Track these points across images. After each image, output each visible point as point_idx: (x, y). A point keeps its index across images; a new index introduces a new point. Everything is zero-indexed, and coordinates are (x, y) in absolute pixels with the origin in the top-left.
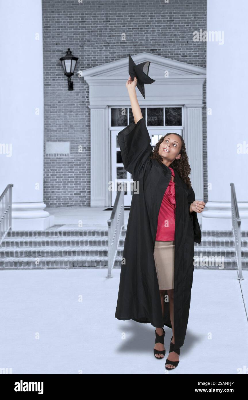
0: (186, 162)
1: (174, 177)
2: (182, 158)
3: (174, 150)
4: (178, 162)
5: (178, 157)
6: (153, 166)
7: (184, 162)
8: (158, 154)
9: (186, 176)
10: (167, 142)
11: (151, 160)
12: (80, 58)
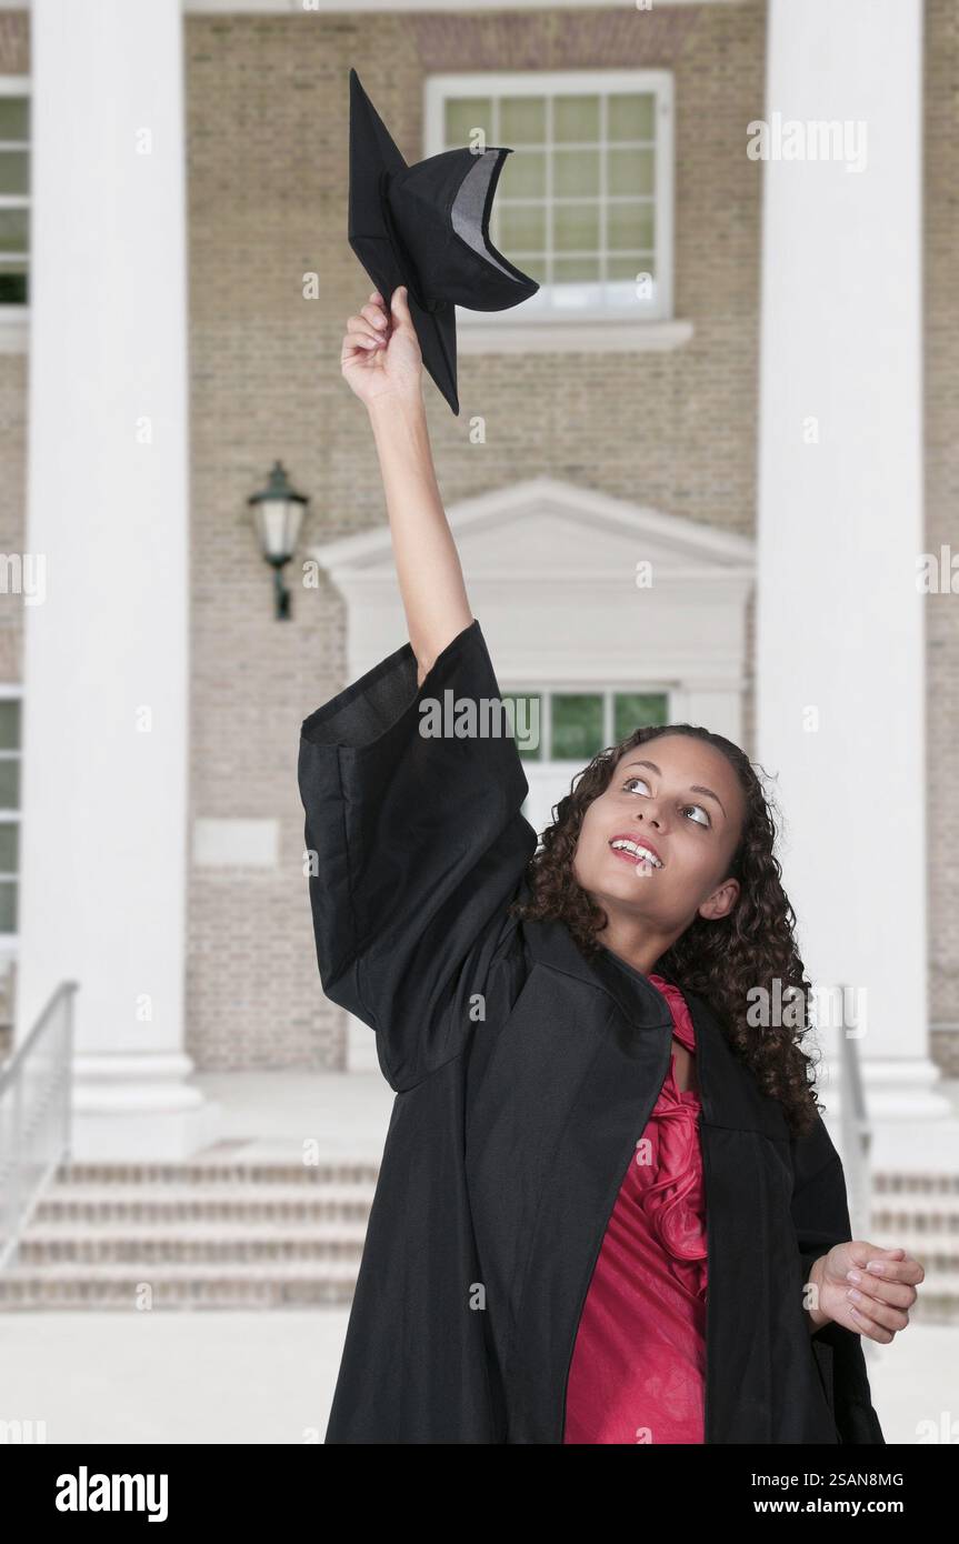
0: (771, 938)
1: (692, 1055)
2: (743, 910)
3: (689, 853)
4: (717, 937)
5: (719, 904)
6: (537, 970)
7: (758, 938)
8: (570, 878)
9: (775, 1046)
10: (640, 789)
11: (520, 928)
12: (317, 498)
